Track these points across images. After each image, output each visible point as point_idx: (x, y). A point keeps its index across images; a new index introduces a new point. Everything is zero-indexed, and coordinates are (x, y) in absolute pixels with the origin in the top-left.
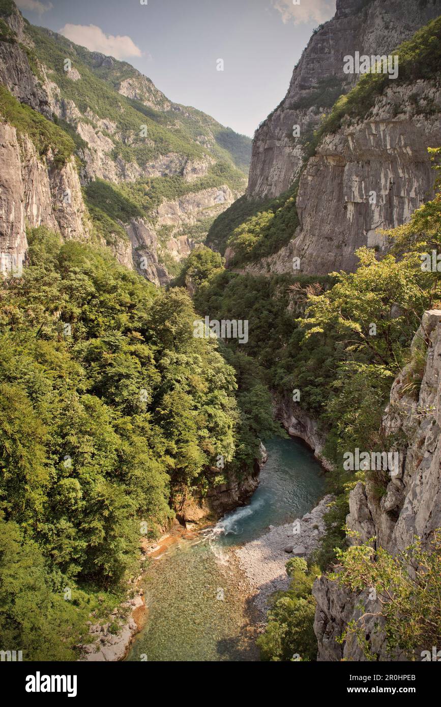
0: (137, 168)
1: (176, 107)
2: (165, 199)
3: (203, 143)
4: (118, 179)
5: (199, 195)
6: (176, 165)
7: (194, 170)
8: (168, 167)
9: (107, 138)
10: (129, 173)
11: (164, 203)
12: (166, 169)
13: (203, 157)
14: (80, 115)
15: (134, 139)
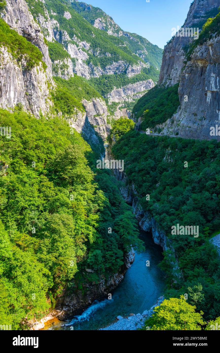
0: (100, 69)
1: (126, 34)
2: (115, 87)
3: (140, 55)
4: (89, 76)
5: (135, 85)
6: (122, 67)
7: (133, 70)
8: (118, 69)
9: (84, 53)
10: (96, 72)
11: (114, 90)
12: (117, 70)
13: (139, 63)
14: (69, 39)
15: (100, 53)
